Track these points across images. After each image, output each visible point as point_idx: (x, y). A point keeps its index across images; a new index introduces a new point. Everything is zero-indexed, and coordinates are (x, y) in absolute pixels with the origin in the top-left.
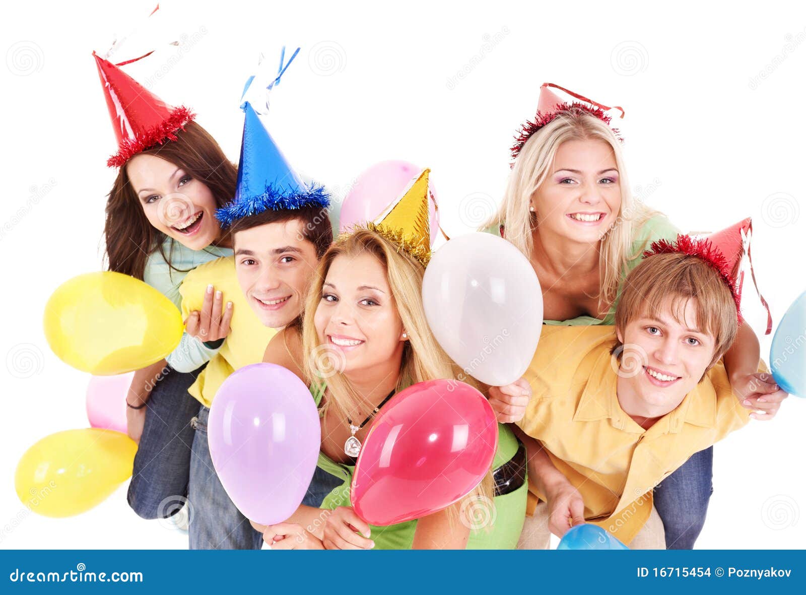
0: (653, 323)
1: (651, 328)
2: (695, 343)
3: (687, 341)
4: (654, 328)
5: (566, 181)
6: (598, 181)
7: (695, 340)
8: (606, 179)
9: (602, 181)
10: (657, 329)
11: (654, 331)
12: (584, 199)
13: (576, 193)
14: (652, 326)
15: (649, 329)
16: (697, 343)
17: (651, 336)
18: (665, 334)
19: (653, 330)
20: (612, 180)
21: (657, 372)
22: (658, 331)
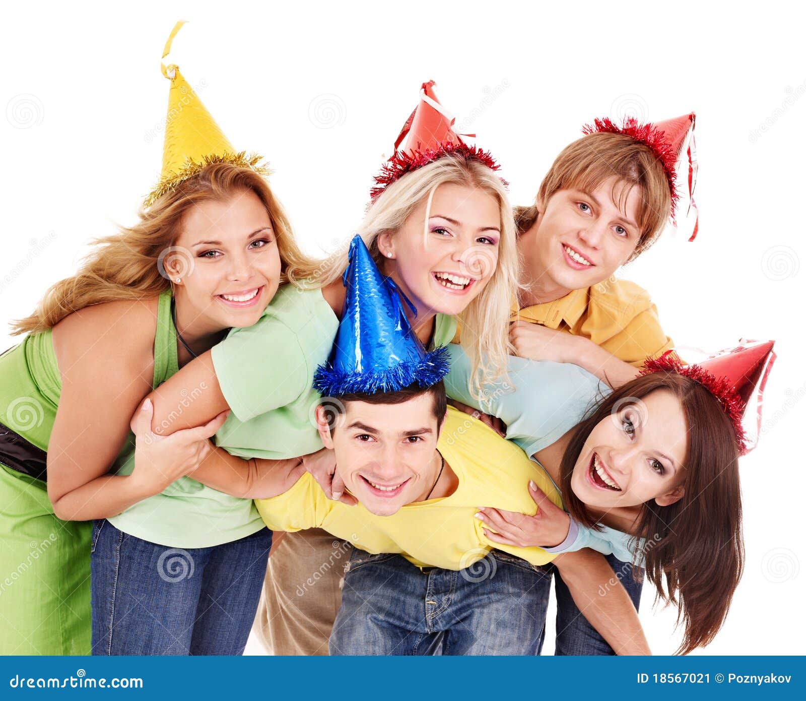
0: (586, 199)
1: (582, 204)
2: (622, 232)
3: (615, 228)
4: (585, 205)
5: (439, 231)
6: (476, 239)
7: (623, 230)
8: (485, 239)
9: (480, 240)
10: (588, 207)
11: (584, 208)
12: (456, 258)
13: (450, 248)
14: (584, 203)
15: (579, 205)
16: (624, 234)
17: (579, 212)
18: (597, 214)
19: (584, 206)
20: (492, 241)
21: (575, 252)
22: (589, 209)
